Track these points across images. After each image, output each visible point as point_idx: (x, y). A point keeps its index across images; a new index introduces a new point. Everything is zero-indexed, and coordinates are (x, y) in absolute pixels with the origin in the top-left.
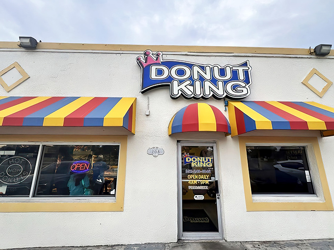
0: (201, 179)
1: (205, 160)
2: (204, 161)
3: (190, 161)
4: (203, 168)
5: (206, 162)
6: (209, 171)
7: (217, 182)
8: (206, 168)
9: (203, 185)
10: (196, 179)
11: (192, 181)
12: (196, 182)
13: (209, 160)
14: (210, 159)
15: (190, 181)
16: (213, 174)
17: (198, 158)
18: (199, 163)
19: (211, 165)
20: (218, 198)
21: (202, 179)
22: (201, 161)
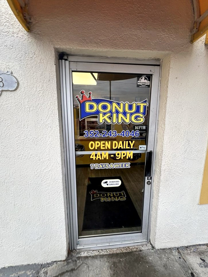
0: (117, 149)
1: (130, 107)
2: (127, 110)
3: (94, 110)
4: (124, 126)
5: (131, 114)
6: (136, 134)
7: (150, 154)
8: (132, 127)
9: (120, 160)
10: (108, 150)
11: (99, 153)
12: (105, 155)
13: (138, 108)
14: (142, 105)
15: (94, 153)
16: (143, 138)
17: (114, 105)
18: (115, 115)
19: (142, 120)
20: (149, 183)
21: (120, 149)
22: (121, 110)
